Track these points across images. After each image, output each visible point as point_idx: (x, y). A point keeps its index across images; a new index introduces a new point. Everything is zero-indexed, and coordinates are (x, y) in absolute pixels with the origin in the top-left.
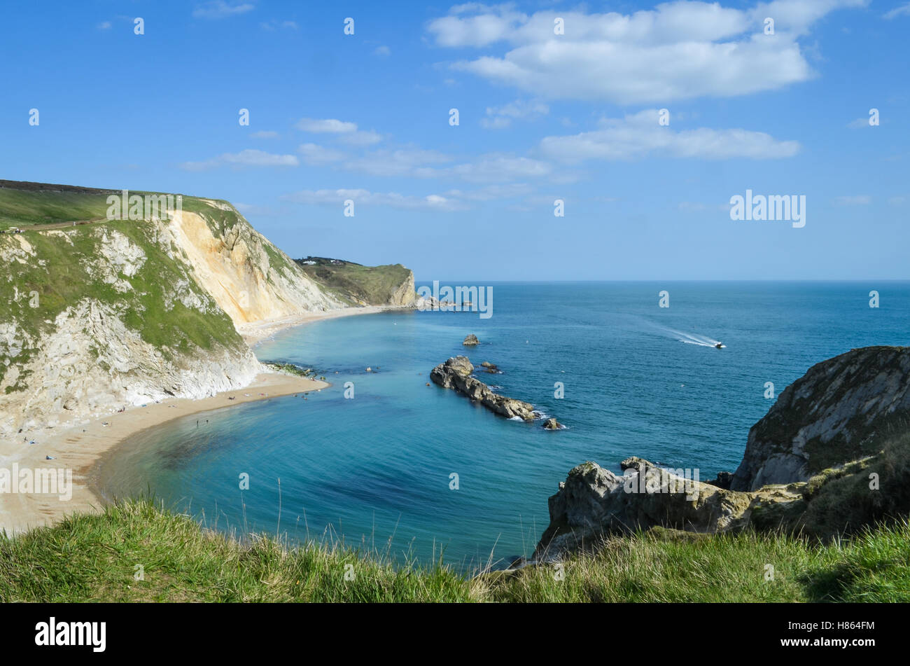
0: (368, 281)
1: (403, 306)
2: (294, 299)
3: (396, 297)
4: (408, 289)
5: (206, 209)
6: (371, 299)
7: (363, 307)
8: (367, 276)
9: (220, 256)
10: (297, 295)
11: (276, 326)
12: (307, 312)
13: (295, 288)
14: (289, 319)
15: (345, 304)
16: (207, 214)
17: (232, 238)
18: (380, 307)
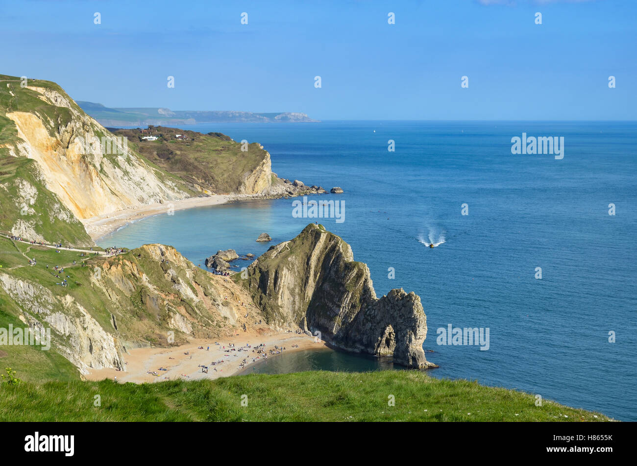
0: (217, 164)
1: (255, 195)
2: (128, 192)
3: (247, 183)
4: (262, 175)
5: (41, 106)
6: (219, 186)
7: (208, 196)
8: (216, 158)
9: (55, 155)
10: (132, 188)
11: (110, 222)
12: (143, 204)
13: (130, 179)
14: (123, 214)
15: (186, 194)
16: (41, 112)
17: (67, 136)
18: (227, 196)
